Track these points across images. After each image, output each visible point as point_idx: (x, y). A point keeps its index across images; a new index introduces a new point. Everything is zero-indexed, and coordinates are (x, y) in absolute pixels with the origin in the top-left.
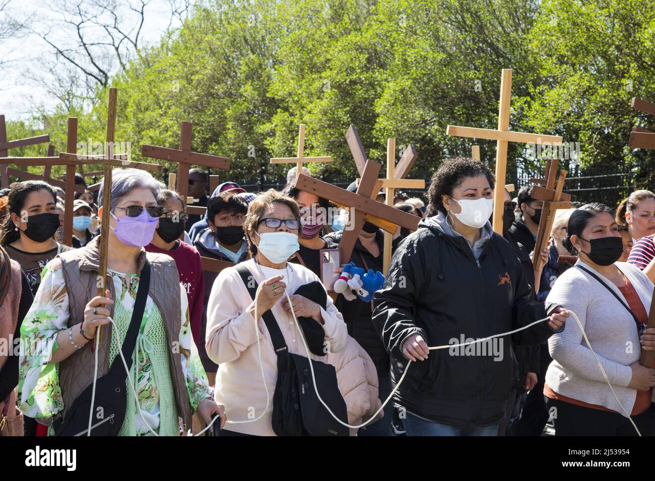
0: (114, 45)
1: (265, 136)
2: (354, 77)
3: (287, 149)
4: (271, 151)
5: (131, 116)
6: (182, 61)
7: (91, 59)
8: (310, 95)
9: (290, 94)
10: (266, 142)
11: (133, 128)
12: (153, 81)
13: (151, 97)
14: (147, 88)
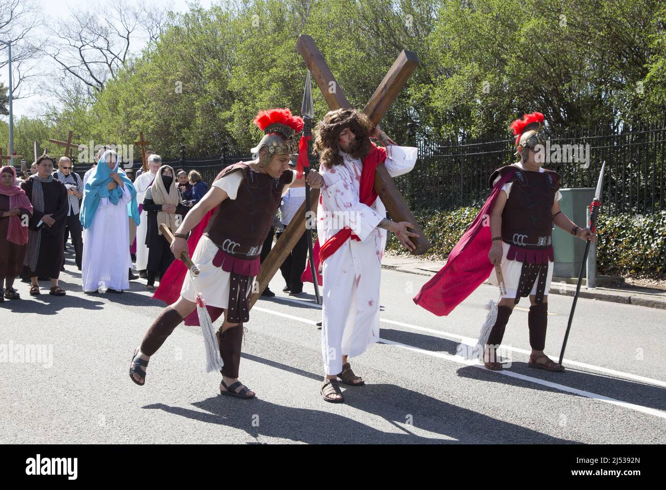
0: (107, 63)
1: (225, 121)
2: (295, 72)
3: (243, 130)
4: (230, 133)
5: (121, 110)
6: (160, 67)
7: (91, 73)
8: (261, 88)
9: (244, 88)
10: (227, 126)
11: (124, 119)
12: (137, 83)
13: (137, 95)
14: (133, 88)
